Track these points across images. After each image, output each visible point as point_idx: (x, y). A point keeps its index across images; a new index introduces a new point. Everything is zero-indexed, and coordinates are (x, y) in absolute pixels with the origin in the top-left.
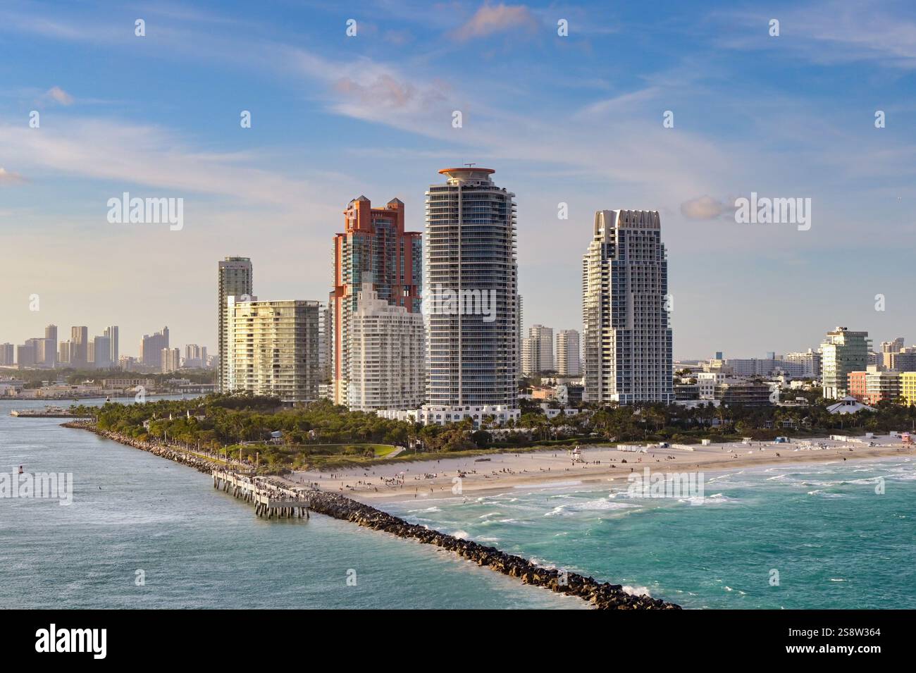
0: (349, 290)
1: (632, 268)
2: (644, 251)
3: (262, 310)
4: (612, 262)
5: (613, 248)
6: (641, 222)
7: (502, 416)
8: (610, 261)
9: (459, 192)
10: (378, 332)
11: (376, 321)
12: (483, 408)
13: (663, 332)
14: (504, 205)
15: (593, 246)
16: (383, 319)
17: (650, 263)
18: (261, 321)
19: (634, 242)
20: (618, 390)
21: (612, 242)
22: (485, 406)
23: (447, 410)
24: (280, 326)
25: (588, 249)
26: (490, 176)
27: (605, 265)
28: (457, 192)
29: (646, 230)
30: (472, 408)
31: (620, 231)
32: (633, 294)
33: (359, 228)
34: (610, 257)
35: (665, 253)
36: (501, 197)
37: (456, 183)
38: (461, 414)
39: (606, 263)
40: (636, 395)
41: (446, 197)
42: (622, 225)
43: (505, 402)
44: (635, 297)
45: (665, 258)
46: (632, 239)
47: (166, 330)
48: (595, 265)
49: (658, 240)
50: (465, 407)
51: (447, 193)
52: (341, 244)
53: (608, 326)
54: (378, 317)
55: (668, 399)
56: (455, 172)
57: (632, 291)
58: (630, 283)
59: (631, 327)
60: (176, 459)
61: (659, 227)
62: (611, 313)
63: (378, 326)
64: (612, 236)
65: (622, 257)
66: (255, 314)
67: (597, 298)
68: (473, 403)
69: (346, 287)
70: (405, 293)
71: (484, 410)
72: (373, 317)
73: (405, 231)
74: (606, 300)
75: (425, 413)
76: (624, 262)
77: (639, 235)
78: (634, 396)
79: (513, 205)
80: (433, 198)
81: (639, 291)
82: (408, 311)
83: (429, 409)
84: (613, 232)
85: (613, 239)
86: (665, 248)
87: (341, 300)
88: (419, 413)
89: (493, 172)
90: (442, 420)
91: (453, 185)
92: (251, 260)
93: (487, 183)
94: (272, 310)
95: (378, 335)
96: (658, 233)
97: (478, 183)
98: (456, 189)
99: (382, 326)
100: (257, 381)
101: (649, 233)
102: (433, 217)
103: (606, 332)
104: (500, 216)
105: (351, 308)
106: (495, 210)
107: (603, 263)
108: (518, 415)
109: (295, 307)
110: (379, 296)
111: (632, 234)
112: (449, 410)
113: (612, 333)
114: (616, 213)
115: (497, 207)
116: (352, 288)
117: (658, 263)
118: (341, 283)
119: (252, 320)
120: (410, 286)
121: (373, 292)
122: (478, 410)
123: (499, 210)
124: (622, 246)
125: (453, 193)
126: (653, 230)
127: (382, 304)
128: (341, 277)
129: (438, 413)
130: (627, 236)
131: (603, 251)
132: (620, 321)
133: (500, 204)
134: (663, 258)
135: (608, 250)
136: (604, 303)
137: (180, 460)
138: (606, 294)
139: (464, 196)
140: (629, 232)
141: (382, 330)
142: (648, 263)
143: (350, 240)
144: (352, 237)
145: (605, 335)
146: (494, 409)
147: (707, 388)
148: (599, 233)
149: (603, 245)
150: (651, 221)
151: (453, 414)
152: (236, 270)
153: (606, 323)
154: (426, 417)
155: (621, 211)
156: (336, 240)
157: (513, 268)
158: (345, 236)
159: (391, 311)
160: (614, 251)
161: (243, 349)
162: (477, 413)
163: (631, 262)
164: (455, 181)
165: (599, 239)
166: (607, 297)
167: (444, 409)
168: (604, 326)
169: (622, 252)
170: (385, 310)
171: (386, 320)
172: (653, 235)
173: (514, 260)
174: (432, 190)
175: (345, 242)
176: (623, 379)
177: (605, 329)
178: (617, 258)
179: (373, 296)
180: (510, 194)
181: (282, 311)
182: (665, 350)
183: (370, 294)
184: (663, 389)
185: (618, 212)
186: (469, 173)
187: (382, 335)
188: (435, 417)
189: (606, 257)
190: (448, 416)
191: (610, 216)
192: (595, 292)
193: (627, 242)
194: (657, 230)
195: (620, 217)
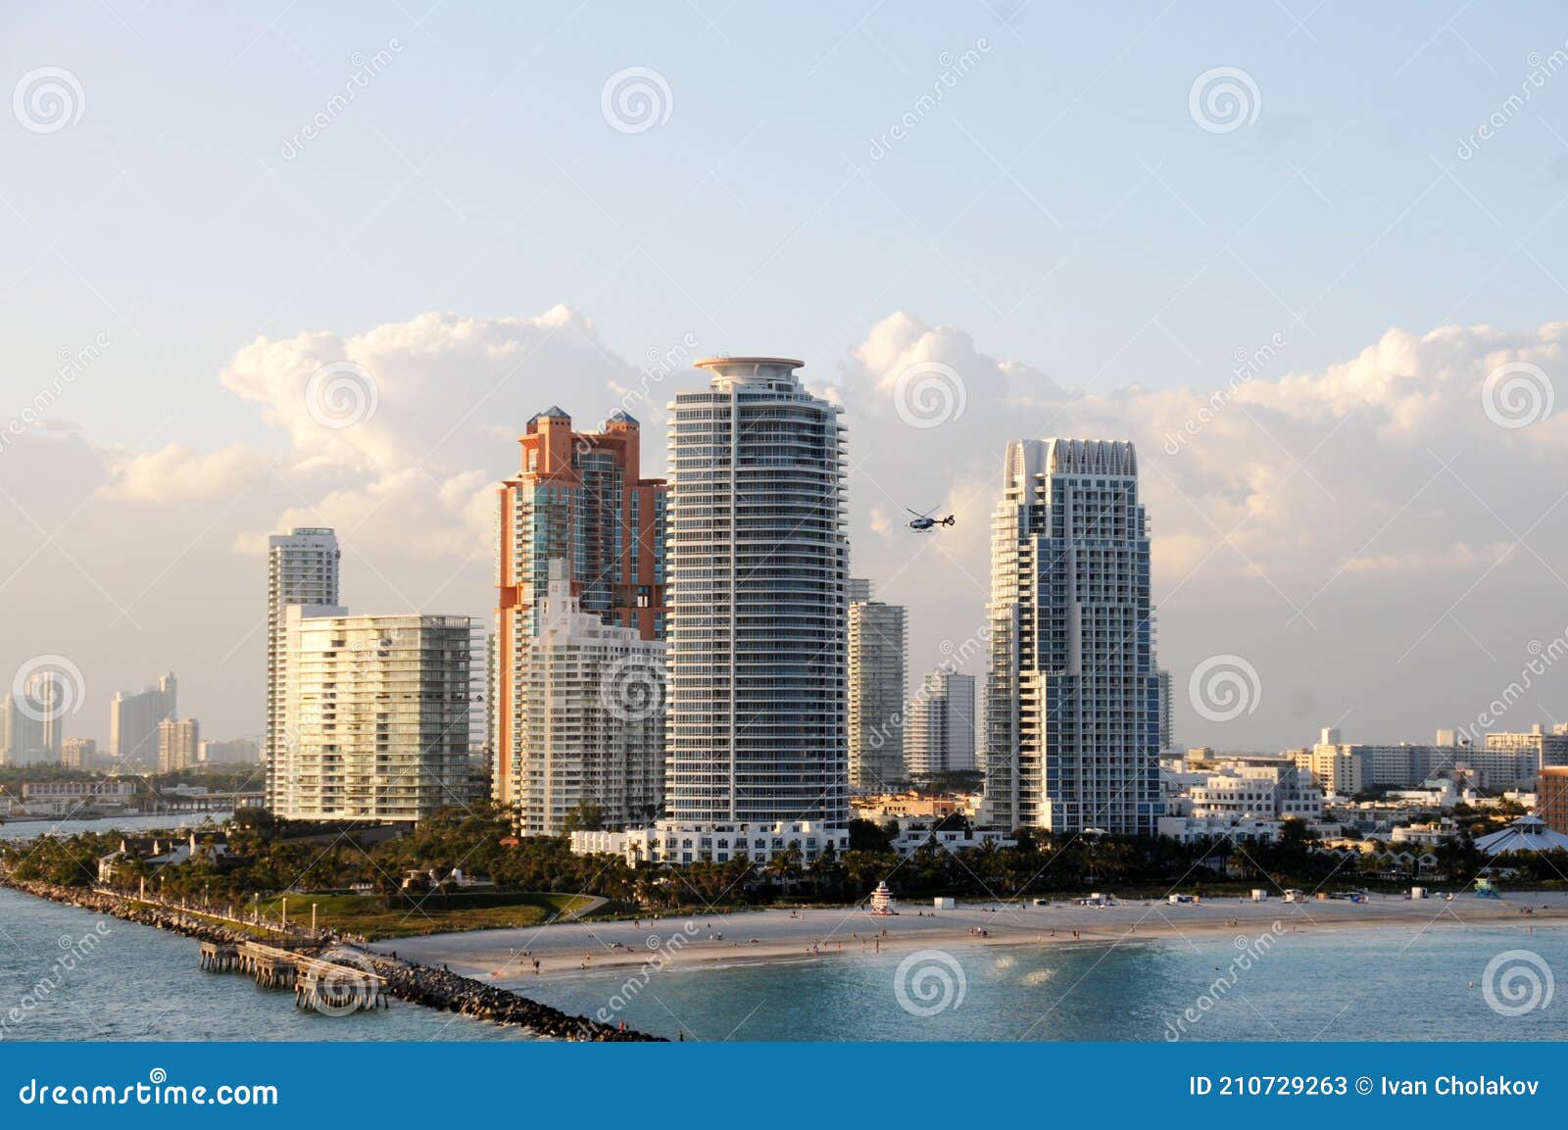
0: (528, 594)
1: (1079, 553)
2: (1103, 520)
3: (353, 633)
4: (1039, 541)
5: (1041, 513)
6: (1097, 462)
7: (811, 842)
8: (1034, 538)
9: (733, 404)
10: (579, 679)
11: (574, 657)
12: (773, 827)
13: (1140, 681)
14: (820, 429)
15: (1002, 509)
16: (589, 653)
17: (1116, 543)
18: (353, 657)
19: (1082, 501)
20: (1049, 795)
21: (1040, 502)
22: (779, 824)
23: (703, 830)
24: (392, 668)
25: (993, 515)
26: (795, 372)
27: (1025, 548)
28: (727, 405)
29: (1108, 478)
30: (754, 826)
31: (1055, 482)
32: (1079, 606)
33: (547, 471)
34: (1035, 531)
35: (1147, 524)
36: (816, 414)
37: (727, 387)
38: (731, 838)
39: (1027, 542)
40: (1085, 806)
41: (707, 414)
42: (1059, 467)
43: (822, 815)
44: (1084, 611)
45: (1147, 534)
46: (1079, 496)
47: (171, 681)
48: (1007, 546)
49: (1132, 499)
50: (740, 823)
51: (710, 405)
52: (514, 502)
53: (1030, 668)
54: (578, 648)
55: (1151, 814)
56: (727, 366)
57: (1079, 599)
58: (1074, 583)
59: (1076, 668)
60: (159, 926)
61: (1134, 473)
62: (1036, 641)
63: (580, 666)
64: (1039, 489)
65: (1059, 532)
66: (340, 643)
67: (1009, 613)
68: (755, 817)
69: (521, 588)
70: (641, 601)
71: (777, 830)
72: (569, 648)
73: (641, 478)
74: (1027, 616)
75: (661, 836)
76: (1062, 543)
77: (1094, 487)
78: (1081, 806)
79: (839, 429)
80: (681, 415)
81: (1092, 599)
82: (642, 638)
83: (669, 829)
84: (1041, 482)
85: (1042, 495)
86: (1147, 514)
87: (512, 614)
88: (649, 835)
89: (799, 365)
90: (694, 852)
91: (721, 390)
92: (336, 533)
93: (789, 388)
94: (375, 635)
95: (578, 684)
96: (1131, 486)
97: (770, 386)
98: (725, 398)
99: (588, 666)
100: (341, 778)
101: (1114, 484)
102: (680, 452)
103: (1026, 679)
104: (814, 452)
105: (530, 631)
106: (804, 439)
107: (1021, 543)
108: (843, 841)
109: (422, 629)
110: (582, 606)
111: (1080, 487)
112: (708, 829)
113: (1039, 682)
114: (1047, 445)
115: (807, 433)
116: (532, 590)
117: (1132, 544)
118: (513, 580)
119: (333, 654)
120: (650, 587)
121: (569, 600)
122: (764, 829)
123: (813, 440)
124: (1059, 510)
125: (721, 405)
126: (1122, 478)
127: (587, 622)
128: (513, 568)
129: (687, 836)
130: (1070, 491)
131: (1021, 520)
132: (1055, 658)
133: (814, 428)
134: (1142, 534)
135: (1032, 518)
136: (1023, 622)
137: (168, 926)
138: (1026, 605)
139: (743, 412)
140: (1073, 483)
141: (587, 675)
142: (1111, 545)
143: (530, 495)
144: (533, 488)
145: (1025, 685)
146: (796, 829)
147: (1259, 797)
148: (1014, 484)
149: (1021, 507)
150: (1119, 460)
151: (716, 837)
152: (304, 553)
153: (1027, 662)
154: (663, 843)
155: (1058, 443)
156: (504, 494)
157: (840, 552)
158: (518, 486)
159: (606, 635)
160: (1042, 519)
161: (315, 713)
162: (763, 836)
163: (1078, 543)
164: (726, 384)
165: (1014, 497)
166: (1030, 610)
167: (698, 829)
168: (1023, 668)
169: (1060, 522)
170: (593, 634)
171: (596, 653)
172: (1121, 489)
173: (840, 537)
174: (681, 399)
175: (520, 499)
176: (1060, 773)
177: (1025, 673)
178: (1048, 534)
179: (569, 607)
180: (833, 409)
181: (394, 637)
182: (1146, 717)
183: (565, 603)
184: (1141, 795)
185: (1052, 443)
186: (754, 367)
187: (586, 683)
188: (680, 844)
189: (1026, 532)
190: (706, 842)
191: (1036, 451)
192: (1005, 601)
193: (1070, 502)
194: (1129, 478)
195: (1055, 453)
